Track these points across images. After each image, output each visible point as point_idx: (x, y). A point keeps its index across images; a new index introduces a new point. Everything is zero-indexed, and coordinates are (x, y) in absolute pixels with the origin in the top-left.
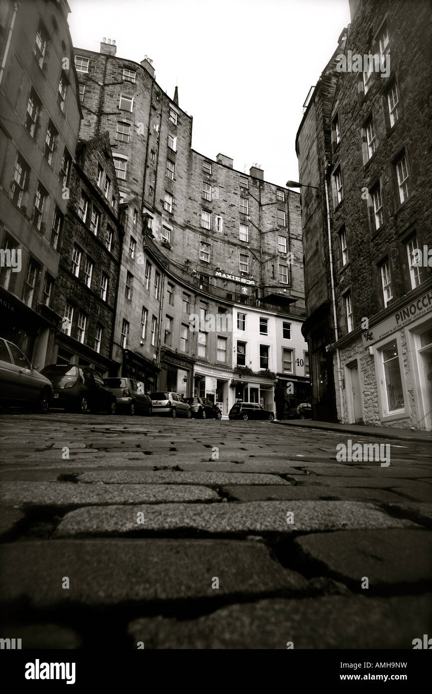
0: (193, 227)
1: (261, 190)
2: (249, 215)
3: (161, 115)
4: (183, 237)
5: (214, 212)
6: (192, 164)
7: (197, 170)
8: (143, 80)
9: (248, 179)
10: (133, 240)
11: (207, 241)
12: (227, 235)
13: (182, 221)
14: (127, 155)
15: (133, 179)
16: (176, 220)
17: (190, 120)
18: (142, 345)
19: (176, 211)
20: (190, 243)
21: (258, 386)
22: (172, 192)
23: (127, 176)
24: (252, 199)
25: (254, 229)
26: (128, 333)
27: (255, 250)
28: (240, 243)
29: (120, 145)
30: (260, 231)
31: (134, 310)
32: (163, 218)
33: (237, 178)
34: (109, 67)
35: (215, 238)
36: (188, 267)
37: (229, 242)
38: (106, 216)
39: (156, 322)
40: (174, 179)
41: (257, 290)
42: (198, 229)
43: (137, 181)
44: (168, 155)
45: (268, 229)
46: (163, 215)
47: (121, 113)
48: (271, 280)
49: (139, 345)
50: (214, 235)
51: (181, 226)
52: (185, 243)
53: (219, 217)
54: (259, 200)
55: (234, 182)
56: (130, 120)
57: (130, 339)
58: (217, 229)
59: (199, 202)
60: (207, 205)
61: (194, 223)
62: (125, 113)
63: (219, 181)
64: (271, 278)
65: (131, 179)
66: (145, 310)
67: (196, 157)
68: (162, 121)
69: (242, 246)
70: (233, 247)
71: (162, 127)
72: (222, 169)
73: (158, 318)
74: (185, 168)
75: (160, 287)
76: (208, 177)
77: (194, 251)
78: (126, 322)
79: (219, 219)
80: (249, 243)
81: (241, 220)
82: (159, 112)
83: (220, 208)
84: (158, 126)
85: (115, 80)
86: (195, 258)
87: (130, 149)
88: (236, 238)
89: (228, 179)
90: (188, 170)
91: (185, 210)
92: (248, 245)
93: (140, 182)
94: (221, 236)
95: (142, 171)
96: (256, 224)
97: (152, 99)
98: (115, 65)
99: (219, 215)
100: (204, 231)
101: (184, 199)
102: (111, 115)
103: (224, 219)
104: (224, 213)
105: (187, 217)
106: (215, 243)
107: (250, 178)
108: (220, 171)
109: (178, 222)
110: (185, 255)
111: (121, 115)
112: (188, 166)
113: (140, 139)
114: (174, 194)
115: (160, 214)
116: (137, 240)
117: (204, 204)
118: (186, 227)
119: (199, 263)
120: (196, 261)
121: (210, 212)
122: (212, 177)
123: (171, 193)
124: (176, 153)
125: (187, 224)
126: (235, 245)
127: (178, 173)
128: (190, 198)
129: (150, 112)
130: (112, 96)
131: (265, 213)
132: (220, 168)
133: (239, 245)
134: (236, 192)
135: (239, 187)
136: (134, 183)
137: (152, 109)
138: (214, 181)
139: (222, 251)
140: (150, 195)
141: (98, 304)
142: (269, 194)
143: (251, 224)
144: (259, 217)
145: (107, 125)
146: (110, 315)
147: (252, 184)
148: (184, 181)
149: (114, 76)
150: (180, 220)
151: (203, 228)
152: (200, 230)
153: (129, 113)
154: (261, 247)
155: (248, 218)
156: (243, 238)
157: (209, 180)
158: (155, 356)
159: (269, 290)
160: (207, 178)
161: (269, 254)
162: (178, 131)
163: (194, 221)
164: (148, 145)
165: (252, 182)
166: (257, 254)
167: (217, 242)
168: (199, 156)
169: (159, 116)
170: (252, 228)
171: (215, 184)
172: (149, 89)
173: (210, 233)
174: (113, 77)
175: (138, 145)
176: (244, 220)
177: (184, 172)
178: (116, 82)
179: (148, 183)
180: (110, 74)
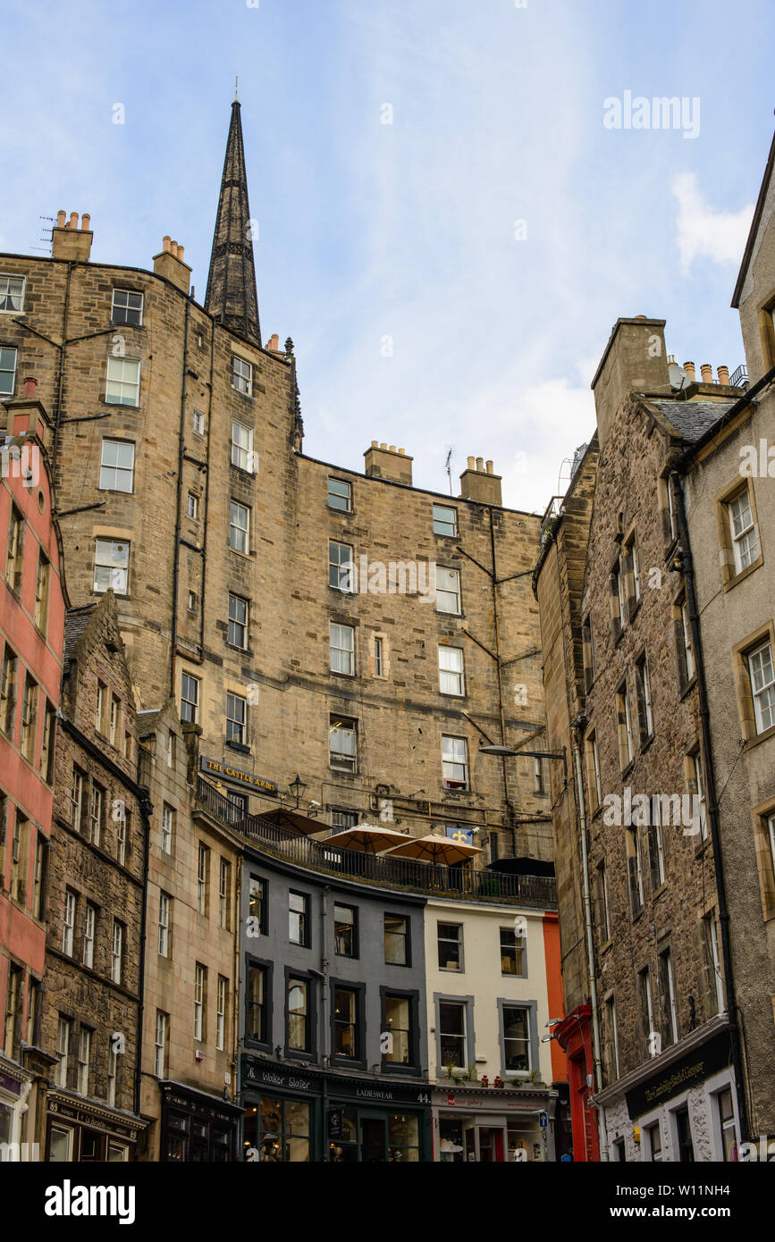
0: (308, 677)
1: (493, 537)
2: (463, 617)
3: (210, 386)
4: (282, 711)
5: (362, 622)
6: (296, 496)
7: (312, 510)
8: (164, 311)
9: (456, 508)
10: (169, 808)
11: (347, 710)
12: (403, 684)
13: (278, 665)
14: (130, 528)
15: (149, 588)
16: (261, 667)
17: (288, 370)
18: (198, 1060)
19: (257, 641)
20: (303, 724)
21: (501, 1123)
22: (247, 589)
23: (132, 584)
24: (468, 567)
25: (482, 655)
26: (168, 1038)
27: (485, 718)
28: (440, 702)
29: (112, 502)
30: (496, 658)
31: (179, 978)
32: (228, 670)
33: (423, 511)
34: (76, 290)
35: (369, 697)
36: (297, 799)
37: (409, 705)
38: (116, 787)
39: (227, 987)
40: (252, 553)
41: (494, 837)
42: (320, 679)
43: (158, 592)
44: (232, 491)
45: (521, 651)
46: (226, 664)
47: (109, 415)
48: (535, 800)
49: (192, 1060)
50: (366, 691)
51: (273, 680)
52: (289, 726)
53: (379, 634)
54: (489, 567)
55: (418, 526)
56: (135, 429)
57: (173, 1053)
58: (374, 670)
59: (322, 601)
60: (344, 606)
61: (310, 665)
62: (120, 414)
63: (375, 528)
64: (535, 794)
65: (142, 588)
66: (202, 968)
67: (307, 471)
68: (214, 400)
69: (449, 711)
70: (422, 716)
71: (215, 416)
72: (383, 491)
73: (231, 977)
74: (277, 510)
75: (233, 895)
76: (344, 522)
77: (312, 746)
78: (163, 1014)
79: (379, 640)
80: (466, 698)
81: (442, 633)
82: (206, 380)
83: (380, 606)
84: (203, 419)
85: (91, 325)
86: (316, 765)
87: (138, 510)
88: (428, 688)
89: (398, 518)
90: (288, 515)
91: (285, 632)
92: (465, 706)
93: (166, 592)
94: (386, 688)
95: (168, 561)
96: (483, 638)
97: (186, 353)
98: (90, 284)
99: (378, 629)
100: (340, 683)
101: (281, 602)
102: (86, 423)
103: (392, 639)
104: (392, 622)
105: (291, 651)
106: (371, 713)
107: (462, 506)
108: (376, 498)
109: (267, 671)
110: (289, 762)
111: (110, 419)
112: (286, 503)
113: (160, 473)
114: (252, 595)
115: (217, 661)
116: (176, 804)
117: (334, 605)
118: (291, 679)
119: (329, 777)
120: (318, 774)
121: (354, 624)
122: (355, 521)
123: (245, 593)
124: (253, 476)
125: (291, 672)
126: (426, 710)
127: (262, 533)
128: (296, 596)
129: (183, 390)
130: (85, 370)
131: (511, 604)
132: (376, 489)
133: (437, 710)
134: (424, 553)
135: (431, 537)
136: (151, 600)
137: (188, 378)
138: (361, 532)
139: (391, 734)
140: (191, 616)
141: (110, 997)
142: (520, 545)
143: (471, 642)
144: (492, 618)
145: (77, 451)
146: (131, 1011)
147: (468, 523)
148: (278, 551)
149: (88, 314)
150: (270, 664)
151: (336, 675)
152: (326, 681)
153: (130, 412)
154: (501, 707)
155: (460, 624)
156: (450, 685)
157: (346, 532)
158: (228, 1078)
159: (529, 832)
160: (341, 526)
161: (524, 725)
162: (257, 412)
163: (309, 657)
164: (179, 483)
165: (468, 516)
166: (491, 730)
167: (377, 708)
168: (317, 466)
169: (207, 391)
170: (473, 654)
171: (363, 540)
172: (176, 328)
173: (356, 687)
174: (86, 318)
175: (157, 492)
176: (451, 634)
177: (278, 523)
178: (95, 330)
179: (183, 587)
180: (80, 309)
